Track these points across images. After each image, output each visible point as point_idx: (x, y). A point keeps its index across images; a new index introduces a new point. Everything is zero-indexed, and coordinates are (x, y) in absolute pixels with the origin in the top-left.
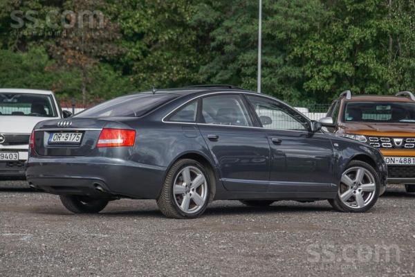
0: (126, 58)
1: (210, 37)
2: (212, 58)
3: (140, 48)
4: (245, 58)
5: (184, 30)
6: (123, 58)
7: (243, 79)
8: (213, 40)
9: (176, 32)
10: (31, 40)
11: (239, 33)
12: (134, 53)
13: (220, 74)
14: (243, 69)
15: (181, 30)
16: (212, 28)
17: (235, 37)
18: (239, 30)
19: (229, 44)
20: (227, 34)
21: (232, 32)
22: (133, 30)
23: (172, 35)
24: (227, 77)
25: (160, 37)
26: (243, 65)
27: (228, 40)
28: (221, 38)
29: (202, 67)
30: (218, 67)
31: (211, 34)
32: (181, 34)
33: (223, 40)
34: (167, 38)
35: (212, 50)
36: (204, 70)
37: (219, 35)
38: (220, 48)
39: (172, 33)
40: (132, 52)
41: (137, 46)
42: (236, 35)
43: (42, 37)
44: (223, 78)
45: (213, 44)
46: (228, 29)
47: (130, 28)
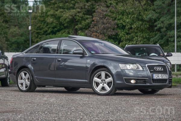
0: (120, 36)
1: (154, 25)
2: (156, 35)
3: (126, 32)
4: (170, 34)
6: (118, 36)
7: (169, 43)
8: (156, 26)
9: (140, 24)
10: (80, 30)
11: (167, 23)
12: (123, 34)
13: (159, 41)
14: (169, 39)
15: (142, 22)
16: (155, 21)
17: (166, 25)
19: (162, 28)
20: (162, 24)
21: (164, 23)
22: (123, 24)
23: (138, 25)
24: (162, 43)
25: (133, 26)
26: (169, 37)
27: (162, 26)
28: (159, 25)
29: (151, 39)
30: (159, 38)
31: (155, 24)
32: (142, 24)
33: (160, 26)
34: (135, 26)
35: (156, 31)
37: (159, 24)
38: (159, 30)
41: (124, 31)
43: (84, 29)
45: (156, 28)
46: (162, 22)
47: (121, 23)
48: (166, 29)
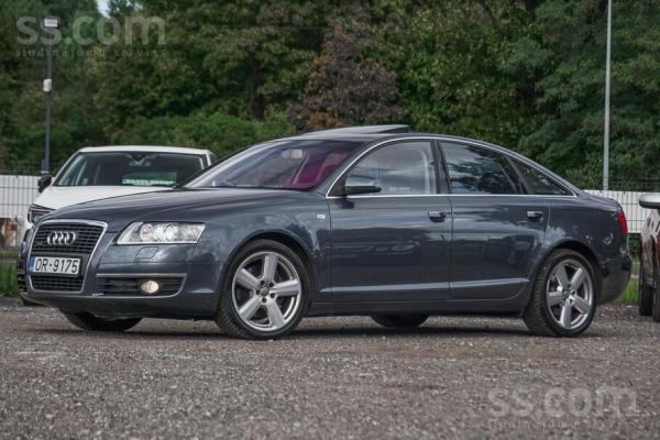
1: (536, 89)
2: (540, 125)
4: (593, 122)
5: (496, 81)
7: (588, 155)
8: (541, 94)
9: (485, 84)
10: (272, 102)
11: (582, 84)
13: (551, 149)
14: (589, 139)
15: (493, 80)
16: (539, 73)
17: (578, 90)
18: (583, 79)
19: (565, 101)
20: (563, 85)
21: (572, 82)
22: (429, 85)
23: (477, 88)
24: (563, 152)
25: (458, 91)
26: (589, 134)
27: (564, 95)
28: (554, 91)
29: (523, 137)
30: (549, 137)
31: (538, 85)
32: (492, 86)
33: (557, 95)
34: (469, 93)
35: (541, 112)
36: (526, 143)
37: (551, 88)
38: (552, 107)
39: (477, 85)
40: (426, 119)
41: (435, 110)
42: (579, 86)
43: (289, 97)
44: (555, 154)
45: (540, 101)
46: (565, 79)
48: (578, 102)
